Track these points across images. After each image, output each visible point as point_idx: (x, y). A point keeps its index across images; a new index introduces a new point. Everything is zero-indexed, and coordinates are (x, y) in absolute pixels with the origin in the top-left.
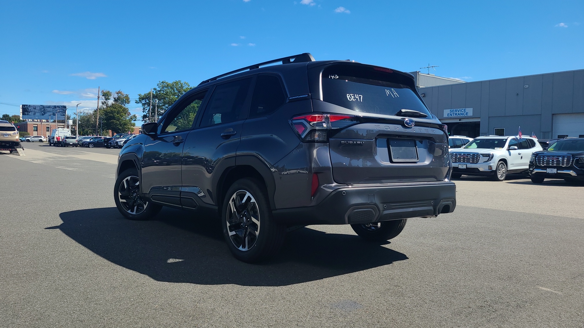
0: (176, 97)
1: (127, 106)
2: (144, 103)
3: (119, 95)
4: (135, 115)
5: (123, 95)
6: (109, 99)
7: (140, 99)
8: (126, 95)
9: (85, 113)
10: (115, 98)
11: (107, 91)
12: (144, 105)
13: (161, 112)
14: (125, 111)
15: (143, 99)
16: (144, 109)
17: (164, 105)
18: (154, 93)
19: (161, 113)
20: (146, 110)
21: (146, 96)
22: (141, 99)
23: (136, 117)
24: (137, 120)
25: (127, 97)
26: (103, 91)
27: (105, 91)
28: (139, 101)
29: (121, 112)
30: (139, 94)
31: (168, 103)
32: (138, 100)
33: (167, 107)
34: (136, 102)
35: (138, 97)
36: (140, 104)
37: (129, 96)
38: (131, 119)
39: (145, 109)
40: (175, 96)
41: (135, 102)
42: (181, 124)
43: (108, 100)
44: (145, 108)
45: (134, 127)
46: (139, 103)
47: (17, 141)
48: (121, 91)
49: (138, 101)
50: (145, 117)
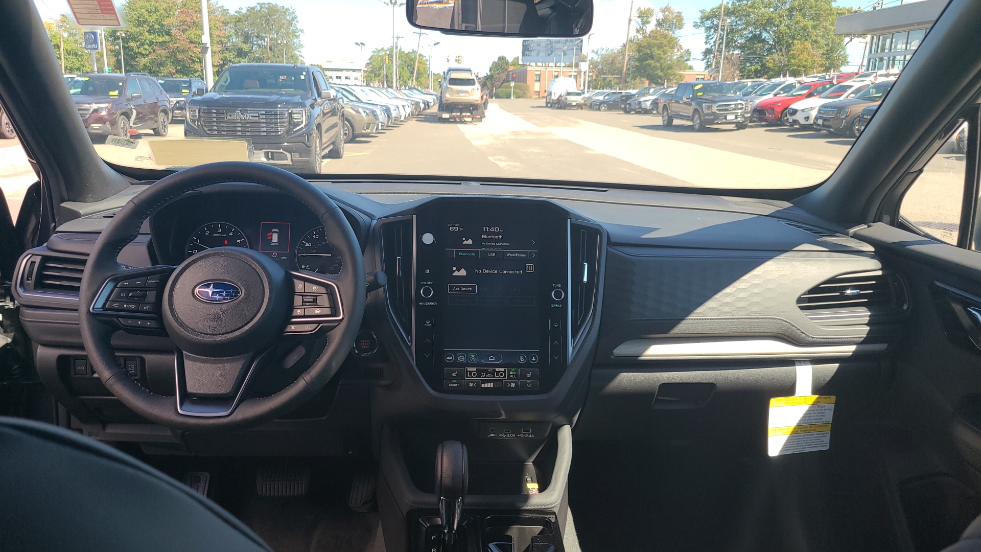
0: (772, 10)
1: (678, 33)
2: (708, 26)
3: (667, 13)
4: (688, 50)
5: (672, 14)
6: (648, 23)
7: (702, 18)
8: (679, 13)
9: (609, 50)
10: (658, 21)
11: (646, 9)
12: (708, 29)
13: (739, 41)
14: (673, 43)
15: (708, 18)
16: (707, 37)
17: (745, 29)
18: (730, 6)
19: (738, 43)
20: (711, 39)
21: (714, 12)
22: (706, 18)
23: (690, 53)
24: (691, 59)
25: (679, 17)
26: (640, 8)
27: (642, 9)
28: (701, 23)
29: (665, 46)
30: (701, 9)
31: (754, 23)
32: (699, 21)
33: (752, 32)
34: (696, 26)
35: (700, 15)
36: (702, 29)
37: (683, 15)
38: (681, 57)
39: (710, 37)
40: (770, 8)
41: (693, 24)
42: (774, 64)
43: (647, 25)
44: (710, 35)
45: (684, 73)
46: (700, 26)
47: (476, 102)
48: (669, 6)
49: (699, 23)
50: (708, 52)
